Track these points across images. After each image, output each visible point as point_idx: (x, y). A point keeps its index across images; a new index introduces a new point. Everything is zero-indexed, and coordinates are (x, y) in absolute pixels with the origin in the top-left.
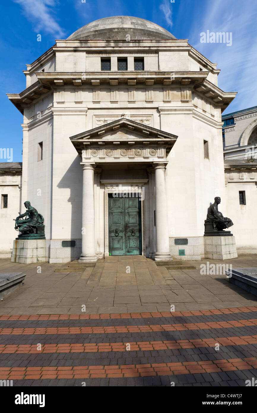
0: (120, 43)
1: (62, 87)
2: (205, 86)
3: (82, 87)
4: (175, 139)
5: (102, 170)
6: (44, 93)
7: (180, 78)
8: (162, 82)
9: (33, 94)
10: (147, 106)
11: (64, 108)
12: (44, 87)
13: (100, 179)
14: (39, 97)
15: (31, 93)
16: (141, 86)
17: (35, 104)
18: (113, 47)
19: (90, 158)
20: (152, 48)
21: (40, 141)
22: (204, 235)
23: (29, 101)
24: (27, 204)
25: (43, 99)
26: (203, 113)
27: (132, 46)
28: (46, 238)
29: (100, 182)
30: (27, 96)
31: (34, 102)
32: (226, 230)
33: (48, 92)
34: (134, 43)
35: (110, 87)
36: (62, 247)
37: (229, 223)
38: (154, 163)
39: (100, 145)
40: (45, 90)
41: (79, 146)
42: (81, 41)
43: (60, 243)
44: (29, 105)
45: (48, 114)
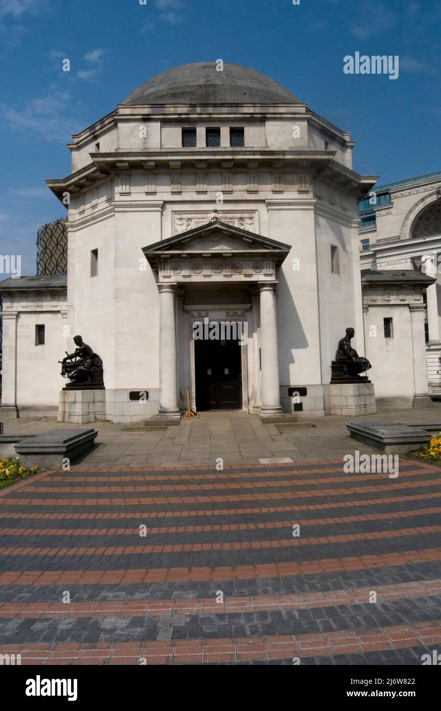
0: (209, 108)
1: (126, 172)
2: (332, 169)
3: (156, 171)
4: (288, 251)
5: (186, 291)
6: (100, 179)
7: (295, 159)
8: (270, 164)
9: (84, 180)
10: (248, 198)
11: (129, 202)
12: (101, 172)
13: (183, 305)
14: (92, 185)
15: (81, 179)
16: (241, 170)
17: (85, 194)
18: (200, 114)
19: (170, 277)
20: (255, 116)
21: (94, 248)
22: (331, 383)
23: (76, 189)
24: (78, 340)
25: (98, 187)
26: (330, 206)
27: (227, 112)
28: (106, 388)
29: (183, 308)
30: (75, 182)
31: (84, 191)
32: (362, 374)
33: (105, 178)
34: (229, 108)
35: (195, 171)
36: (129, 400)
37: (365, 365)
38: (259, 282)
39: (184, 258)
40: (102, 176)
41: (155, 260)
42: (153, 105)
43: (127, 396)
44: (76, 195)
45: (106, 209)
